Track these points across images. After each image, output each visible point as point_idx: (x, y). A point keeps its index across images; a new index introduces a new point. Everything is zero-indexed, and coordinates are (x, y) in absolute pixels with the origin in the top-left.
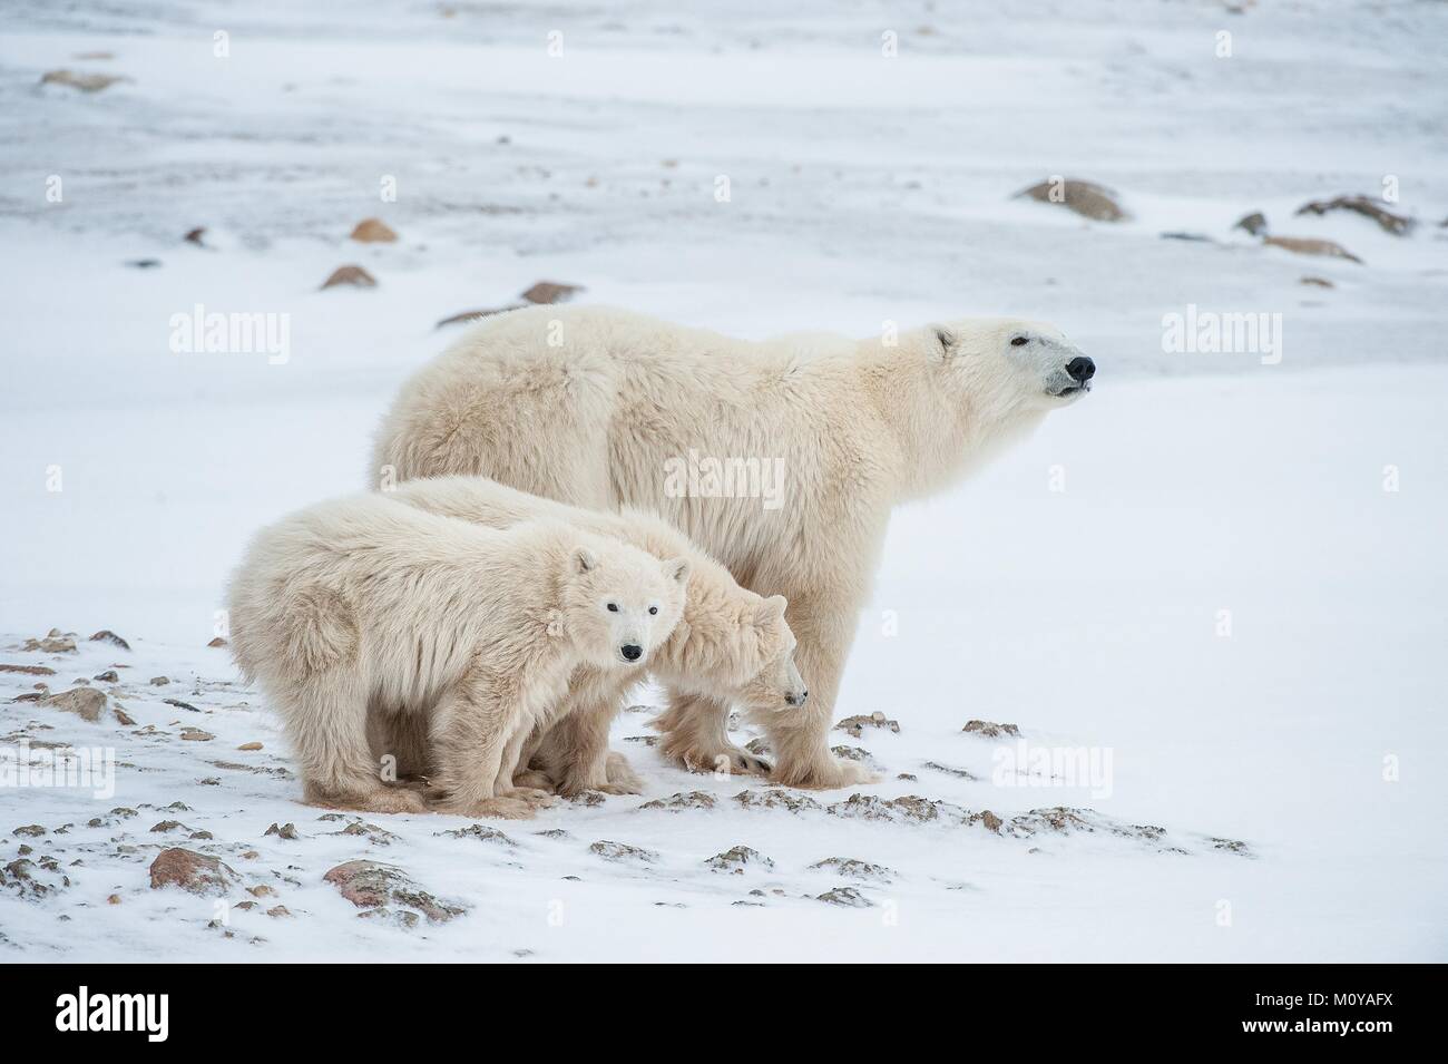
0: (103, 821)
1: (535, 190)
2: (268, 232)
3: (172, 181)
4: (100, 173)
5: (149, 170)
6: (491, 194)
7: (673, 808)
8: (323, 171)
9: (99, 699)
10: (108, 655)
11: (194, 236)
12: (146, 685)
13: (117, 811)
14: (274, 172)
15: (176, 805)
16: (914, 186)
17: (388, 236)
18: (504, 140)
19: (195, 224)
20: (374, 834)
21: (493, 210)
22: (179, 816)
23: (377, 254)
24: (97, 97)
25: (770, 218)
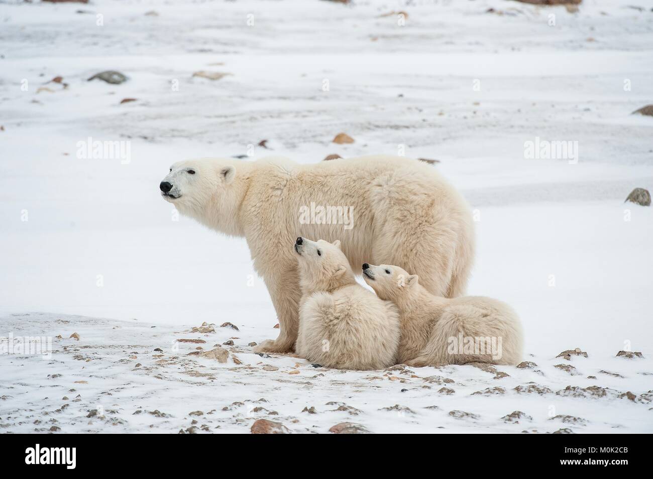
0: (229, 408)
1: (416, 118)
2: (296, 141)
3: (252, 119)
4: (220, 116)
5: (241, 115)
6: (396, 120)
7: (486, 394)
8: (320, 112)
9: (225, 353)
10: (228, 333)
11: (262, 144)
12: (246, 346)
13: (235, 403)
14: (297, 114)
15: (261, 400)
16: (587, 110)
17: (350, 141)
18: (401, 96)
19: (263, 139)
20: (351, 410)
21: (397, 127)
22: (263, 405)
23: (345, 149)
24: (216, 83)
25: (522, 127)
